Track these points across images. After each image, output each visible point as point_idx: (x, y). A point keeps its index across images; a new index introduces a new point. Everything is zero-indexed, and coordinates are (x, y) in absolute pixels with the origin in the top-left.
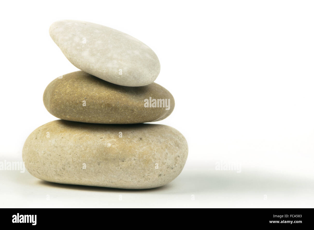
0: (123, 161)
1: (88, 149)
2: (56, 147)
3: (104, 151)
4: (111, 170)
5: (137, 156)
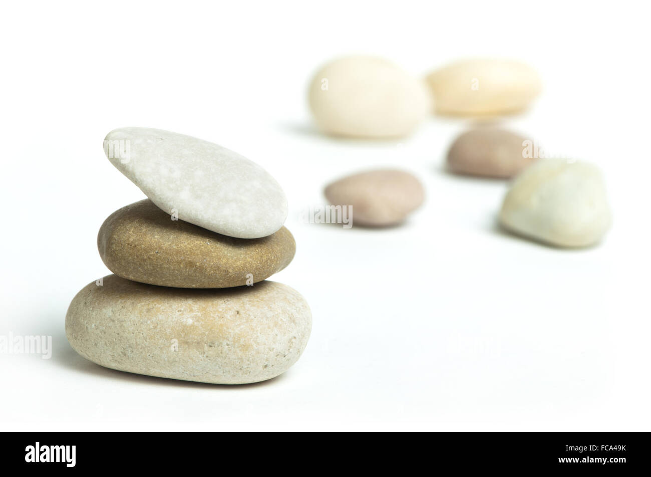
0: (211, 346)
1: (159, 326)
2: (113, 321)
3: (183, 331)
4: (192, 359)
5: (230, 339)
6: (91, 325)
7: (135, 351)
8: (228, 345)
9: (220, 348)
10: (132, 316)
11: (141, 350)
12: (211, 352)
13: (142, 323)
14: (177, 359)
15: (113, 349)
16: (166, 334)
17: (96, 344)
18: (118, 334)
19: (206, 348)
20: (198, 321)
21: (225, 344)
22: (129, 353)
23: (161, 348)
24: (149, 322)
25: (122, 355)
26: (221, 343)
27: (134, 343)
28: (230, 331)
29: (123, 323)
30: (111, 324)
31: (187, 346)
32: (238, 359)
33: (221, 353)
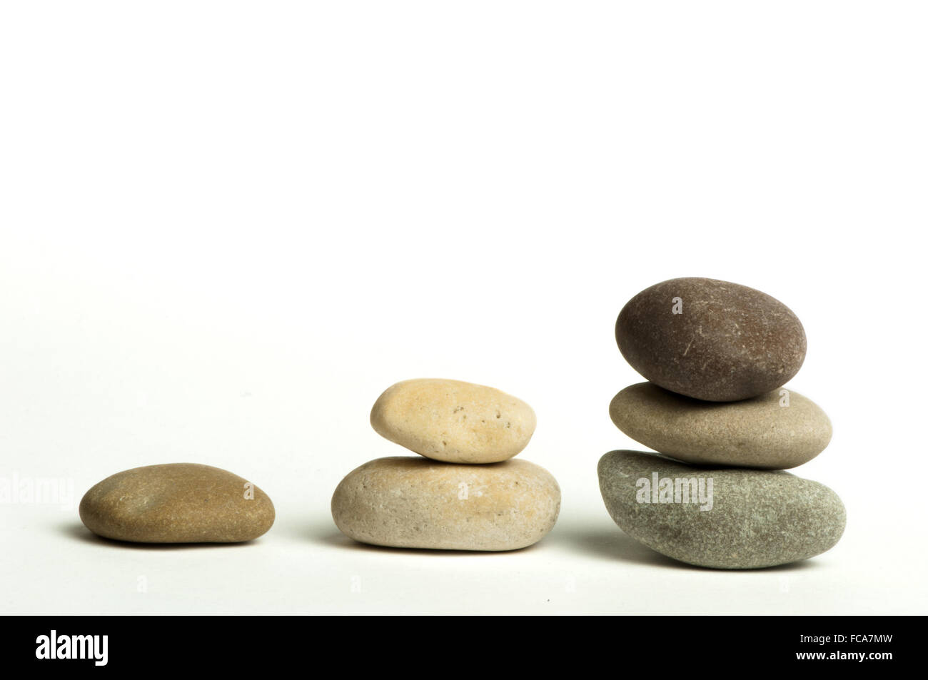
6: (379, 506)
7: (429, 525)
8: (515, 512)
9: (508, 516)
10: (425, 493)
11: (435, 524)
12: (501, 520)
13: (436, 499)
14: (470, 529)
15: (405, 525)
16: (460, 507)
17: (384, 523)
18: (411, 511)
19: (496, 517)
20: (487, 493)
21: (512, 511)
22: (422, 528)
23: (455, 520)
24: (443, 497)
25: (414, 530)
26: (510, 512)
27: (429, 517)
28: (516, 499)
29: (417, 501)
30: (403, 502)
31: (478, 516)
32: (524, 524)
33: (510, 520)
